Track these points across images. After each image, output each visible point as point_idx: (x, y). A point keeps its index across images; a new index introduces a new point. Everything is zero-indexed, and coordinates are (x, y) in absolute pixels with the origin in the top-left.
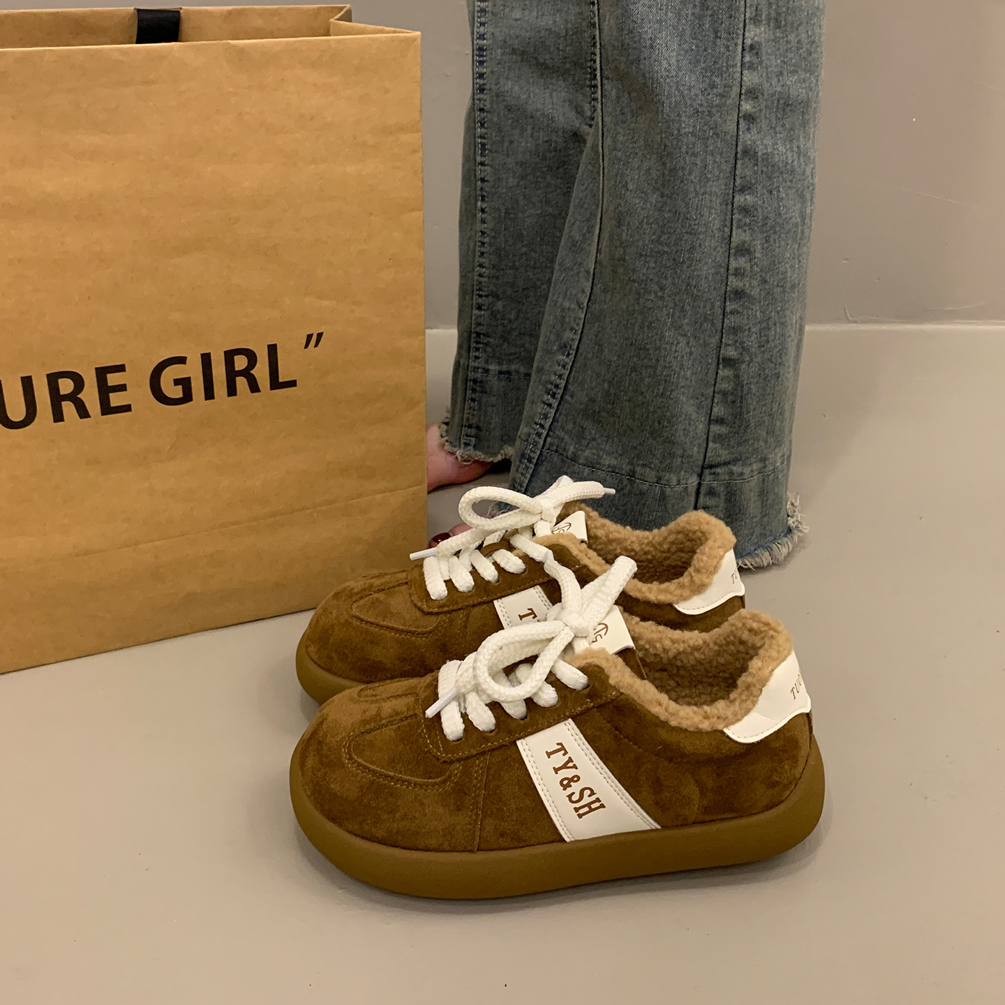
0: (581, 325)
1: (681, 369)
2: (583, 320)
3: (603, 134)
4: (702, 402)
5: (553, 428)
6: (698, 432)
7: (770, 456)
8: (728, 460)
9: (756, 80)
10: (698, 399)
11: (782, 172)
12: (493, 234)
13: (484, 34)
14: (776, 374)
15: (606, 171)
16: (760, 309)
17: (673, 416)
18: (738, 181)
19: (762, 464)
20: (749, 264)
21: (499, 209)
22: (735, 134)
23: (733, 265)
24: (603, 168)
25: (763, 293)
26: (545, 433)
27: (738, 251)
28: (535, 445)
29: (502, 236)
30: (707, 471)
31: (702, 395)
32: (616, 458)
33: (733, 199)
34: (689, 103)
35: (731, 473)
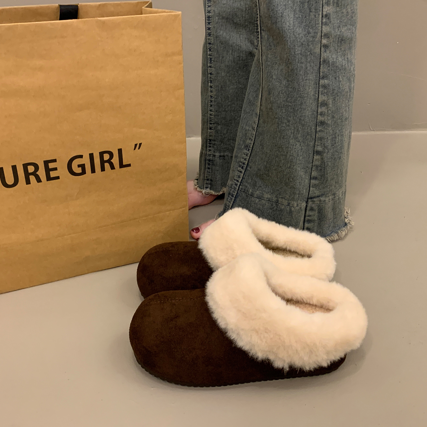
0: (254, 137)
1: (297, 156)
2: (255, 135)
3: (262, 54)
4: (307, 170)
5: (242, 182)
6: (305, 183)
7: (337, 193)
8: (319, 195)
9: (329, 30)
10: (305, 169)
11: (341, 70)
12: (216, 97)
13: (210, 11)
14: (339, 157)
15: (263, 70)
16: (332, 129)
17: (294, 177)
18: (321, 74)
19: (334, 196)
20: (327, 110)
21: (218, 86)
22: (319, 53)
23: (320, 110)
24: (262, 69)
25: (333, 122)
26: (239, 184)
27: (322, 104)
28: (235, 189)
29: (219, 98)
30: (310, 200)
31: (307, 167)
32: (270, 195)
33: (319, 82)
34: (299, 41)
35: (320, 201)
